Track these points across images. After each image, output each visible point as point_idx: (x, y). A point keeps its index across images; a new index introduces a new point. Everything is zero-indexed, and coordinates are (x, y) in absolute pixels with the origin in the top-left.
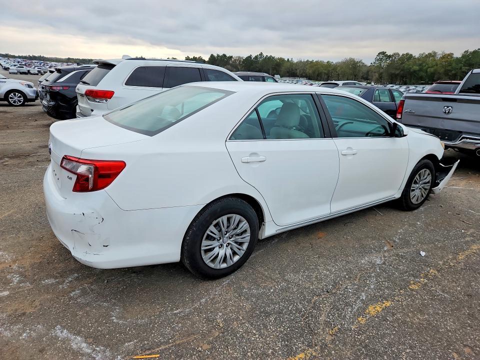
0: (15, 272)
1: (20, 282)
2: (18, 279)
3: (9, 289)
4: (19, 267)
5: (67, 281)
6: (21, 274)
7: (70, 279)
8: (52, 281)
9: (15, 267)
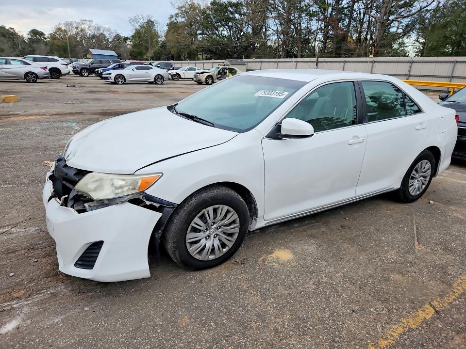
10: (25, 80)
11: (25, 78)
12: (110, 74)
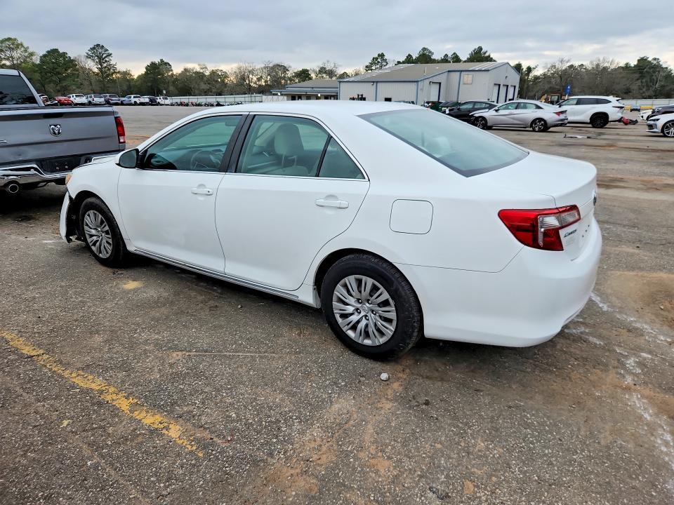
0: (630, 372)
1: (626, 357)
2: (628, 362)
3: (640, 356)
4: (624, 377)
5: (579, 331)
6: (623, 365)
7: (574, 331)
8: (592, 339)
9: (629, 380)
10: (531, 129)
11: (531, 126)
12: (658, 120)
